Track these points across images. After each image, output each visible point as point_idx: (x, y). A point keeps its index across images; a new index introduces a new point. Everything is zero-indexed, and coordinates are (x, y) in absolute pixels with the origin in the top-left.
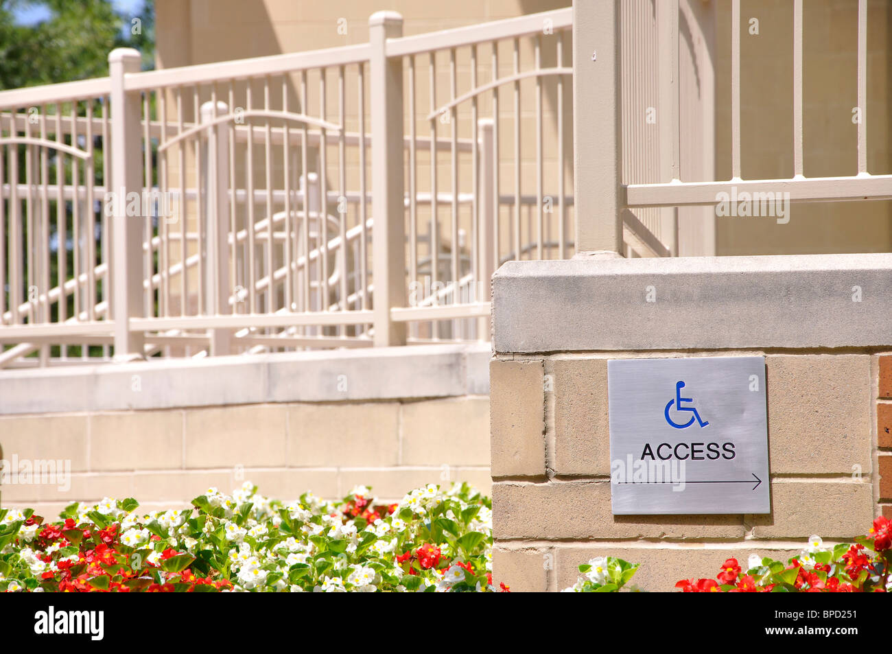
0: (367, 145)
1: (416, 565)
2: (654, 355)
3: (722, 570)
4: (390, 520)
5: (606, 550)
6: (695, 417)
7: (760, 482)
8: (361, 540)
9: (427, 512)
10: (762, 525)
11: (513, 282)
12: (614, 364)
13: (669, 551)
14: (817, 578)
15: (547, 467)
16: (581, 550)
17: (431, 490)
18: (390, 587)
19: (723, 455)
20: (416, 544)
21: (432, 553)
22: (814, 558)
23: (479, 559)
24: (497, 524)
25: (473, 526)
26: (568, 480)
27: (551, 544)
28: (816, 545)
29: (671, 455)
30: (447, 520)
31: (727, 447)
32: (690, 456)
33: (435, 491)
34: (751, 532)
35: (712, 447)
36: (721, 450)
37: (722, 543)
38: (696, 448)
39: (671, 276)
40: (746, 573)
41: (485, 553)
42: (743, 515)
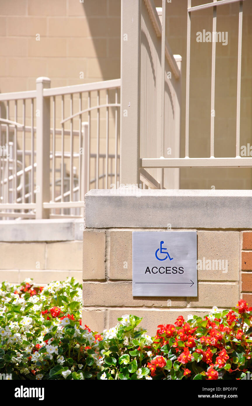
0: (34, 132)
1: (50, 316)
2: (151, 230)
3: (177, 321)
4: (40, 296)
5: (129, 311)
6: (168, 256)
7: (194, 283)
8: (27, 305)
9: (56, 293)
10: (194, 301)
11: (94, 198)
12: (135, 233)
13: (155, 312)
14: (215, 324)
15: (106, 276)
16: (119, 311)
17: (58, 284)
18: (38, 326)
19: (179, 272)
20: (50, 306)
21: (57, 311)
22: (214, 316)
23: (77, 313)
24: (84, 300)
25: (75, 299)
26: (114, 282)
27: (107, 308)
28: (215, 310)
29: (157, 272)
30: (64, 296)
31: (180, 269)
32: (165, 272)
33: (59, 284)
34: (189, 304)
35: (174, 269)
36: (178, 270)
37: (177, 308)
38: (168, 269)
39: (159, 197)
40: (186, 322)
41: (79, 311)
42: (186, 297)
